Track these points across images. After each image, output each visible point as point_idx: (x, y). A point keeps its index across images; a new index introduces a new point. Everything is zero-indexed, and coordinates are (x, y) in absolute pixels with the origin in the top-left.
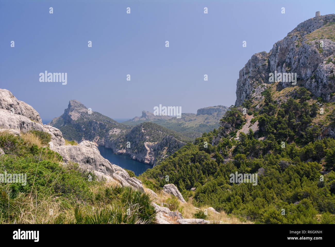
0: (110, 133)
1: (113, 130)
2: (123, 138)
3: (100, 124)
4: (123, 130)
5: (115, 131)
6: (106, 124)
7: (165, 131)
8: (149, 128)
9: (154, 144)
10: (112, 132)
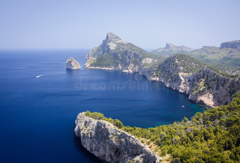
1: (146, 59)
2: (156, 67)
3: (134, 53)
4: (155, 60)
6: (140, 54)
8: (182, 59)
9: (188, 74)
10: (144, 61)
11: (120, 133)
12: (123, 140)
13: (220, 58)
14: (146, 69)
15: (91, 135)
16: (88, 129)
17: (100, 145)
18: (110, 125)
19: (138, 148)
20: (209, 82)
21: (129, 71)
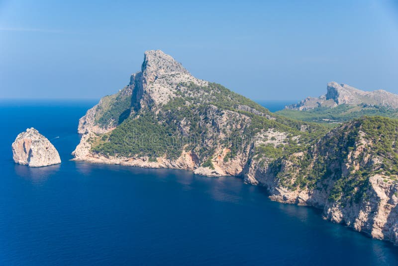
0: (258, 143)
1: (267, 134)
2: (299, 158)
4: (294, 136)
5: (270, 136)
6: (246, 117)
10: (261, 138)
14: (266, 165)
21: (215, 172)
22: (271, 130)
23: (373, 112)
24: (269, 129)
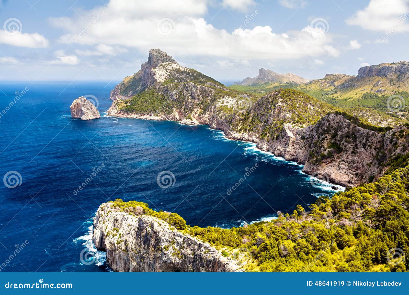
0: (219, 105)
1: (224, 99)
2: (243, 114)
3: (202, 89)
5: (226, 101)
6: (211, 89)
7: (317, 105)
9: (301, 127)
10: (220, 102)
11: (182, 239)
12: (188, 252)
13: (358, 96)
14: (224, 118)
15: (126, 245)
16: (120, 234)
17: (144, 263)
18: (162, 224)
19: (216, 266)
20: (339, 141)
21: (193, 122)
22: (226, 97)
23: (286, 86)
24: (225, 97)
